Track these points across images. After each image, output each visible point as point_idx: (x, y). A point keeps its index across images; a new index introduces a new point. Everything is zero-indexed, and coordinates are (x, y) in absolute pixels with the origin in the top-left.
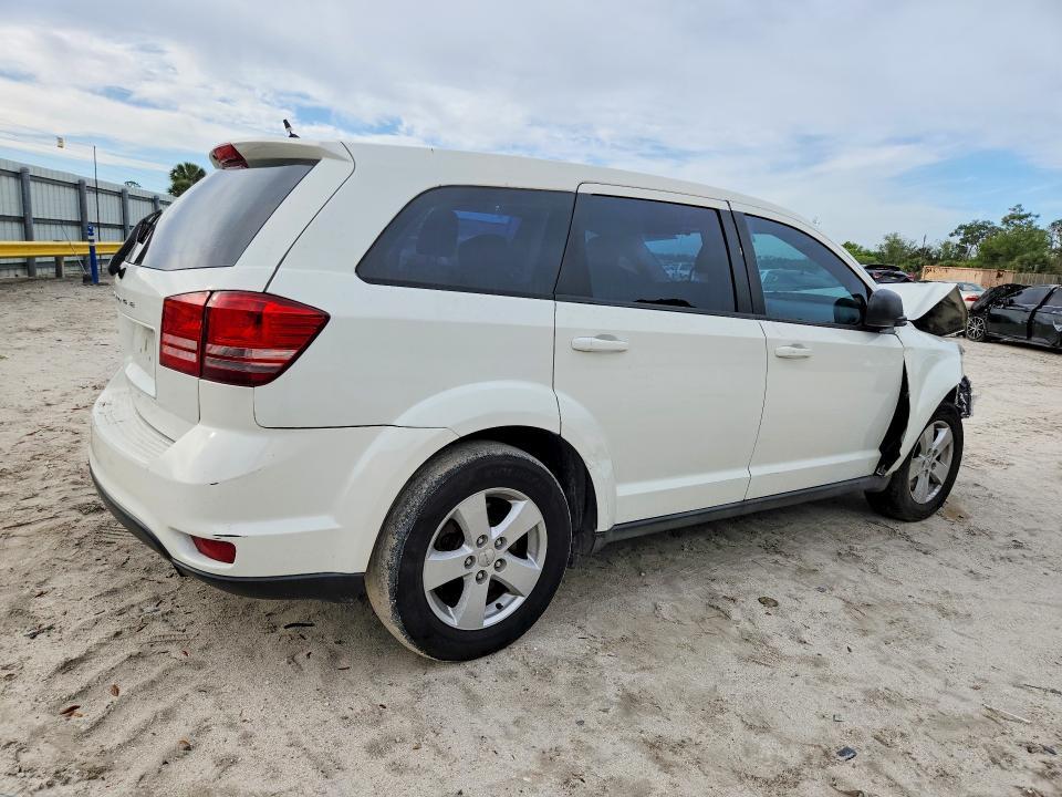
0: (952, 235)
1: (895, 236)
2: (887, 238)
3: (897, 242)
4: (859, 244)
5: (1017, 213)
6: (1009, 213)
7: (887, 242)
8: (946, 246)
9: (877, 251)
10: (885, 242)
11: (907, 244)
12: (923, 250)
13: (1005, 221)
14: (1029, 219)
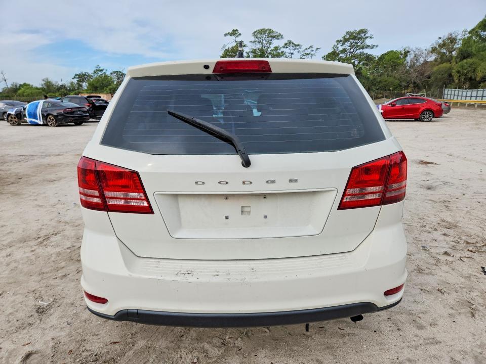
0: (73, 79)
1: (47, 79)
2: (43, 80)
3: (50, 82)
4: (31, 84)
5: (98, 69)
6: (95, 69)
7: (45, 82)
8: (72, 83)
9: (41, 87)
10: (43, 83)
11: (54, 83)
12: (62, 86)
13: (95, 72)
14: (104, 71)
